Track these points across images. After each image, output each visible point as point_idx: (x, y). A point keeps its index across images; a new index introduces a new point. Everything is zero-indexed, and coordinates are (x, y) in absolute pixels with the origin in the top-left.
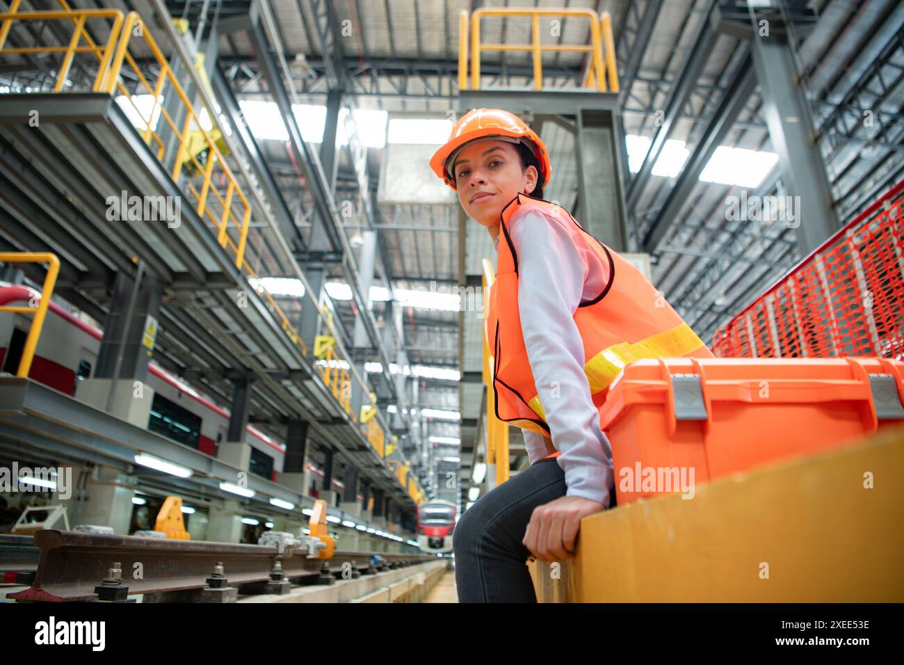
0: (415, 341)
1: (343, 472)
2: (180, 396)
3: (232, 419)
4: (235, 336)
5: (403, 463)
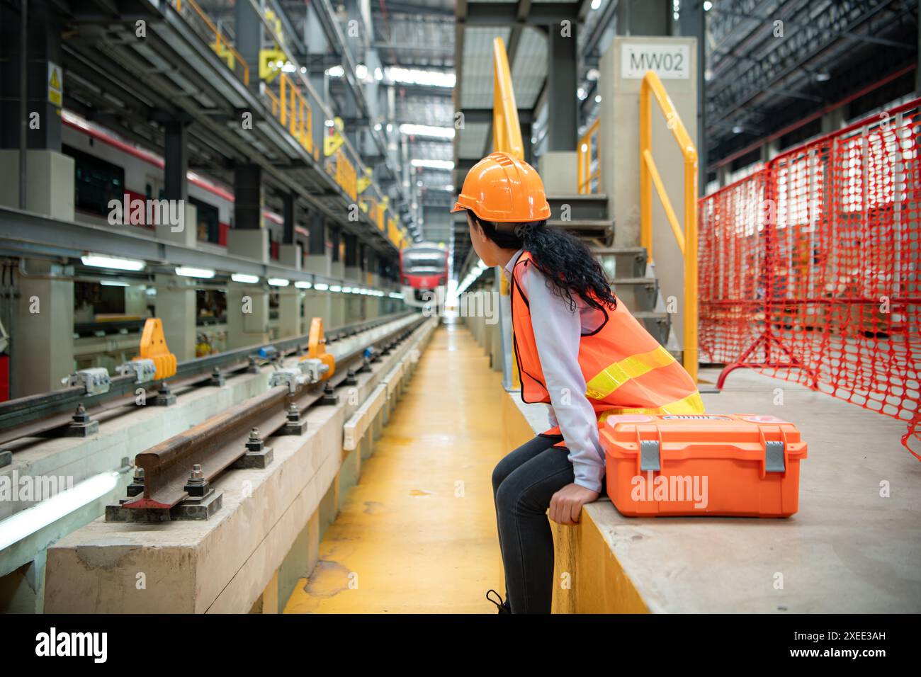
0: (390, 34)
1: (306, 218)
2: (91, 143)
3: (167, 168)
4: (163, 76)
5: (380, 200)
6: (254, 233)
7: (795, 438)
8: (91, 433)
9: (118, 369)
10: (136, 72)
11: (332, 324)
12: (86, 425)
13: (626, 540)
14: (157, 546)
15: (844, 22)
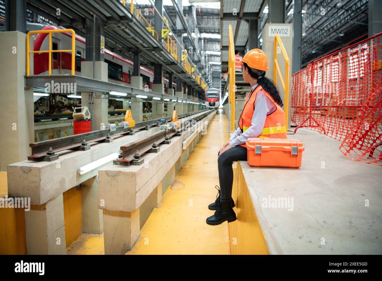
0: (202, 23)
1: (176, 80)
2: (113, 58)
3: (134, 65)
4: (133, 38)
5: (199, 75)
6: (159, 85)
7: (301, 145)
8: (111, 142)
9: (119, 124)
10: (125, 37)
11: (183, 113)
12: (110, 139)
13: (248, 172)
14: (126, 171)
15: (349, 17)
